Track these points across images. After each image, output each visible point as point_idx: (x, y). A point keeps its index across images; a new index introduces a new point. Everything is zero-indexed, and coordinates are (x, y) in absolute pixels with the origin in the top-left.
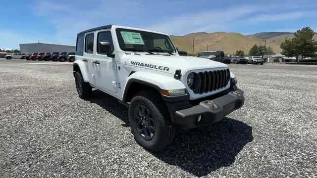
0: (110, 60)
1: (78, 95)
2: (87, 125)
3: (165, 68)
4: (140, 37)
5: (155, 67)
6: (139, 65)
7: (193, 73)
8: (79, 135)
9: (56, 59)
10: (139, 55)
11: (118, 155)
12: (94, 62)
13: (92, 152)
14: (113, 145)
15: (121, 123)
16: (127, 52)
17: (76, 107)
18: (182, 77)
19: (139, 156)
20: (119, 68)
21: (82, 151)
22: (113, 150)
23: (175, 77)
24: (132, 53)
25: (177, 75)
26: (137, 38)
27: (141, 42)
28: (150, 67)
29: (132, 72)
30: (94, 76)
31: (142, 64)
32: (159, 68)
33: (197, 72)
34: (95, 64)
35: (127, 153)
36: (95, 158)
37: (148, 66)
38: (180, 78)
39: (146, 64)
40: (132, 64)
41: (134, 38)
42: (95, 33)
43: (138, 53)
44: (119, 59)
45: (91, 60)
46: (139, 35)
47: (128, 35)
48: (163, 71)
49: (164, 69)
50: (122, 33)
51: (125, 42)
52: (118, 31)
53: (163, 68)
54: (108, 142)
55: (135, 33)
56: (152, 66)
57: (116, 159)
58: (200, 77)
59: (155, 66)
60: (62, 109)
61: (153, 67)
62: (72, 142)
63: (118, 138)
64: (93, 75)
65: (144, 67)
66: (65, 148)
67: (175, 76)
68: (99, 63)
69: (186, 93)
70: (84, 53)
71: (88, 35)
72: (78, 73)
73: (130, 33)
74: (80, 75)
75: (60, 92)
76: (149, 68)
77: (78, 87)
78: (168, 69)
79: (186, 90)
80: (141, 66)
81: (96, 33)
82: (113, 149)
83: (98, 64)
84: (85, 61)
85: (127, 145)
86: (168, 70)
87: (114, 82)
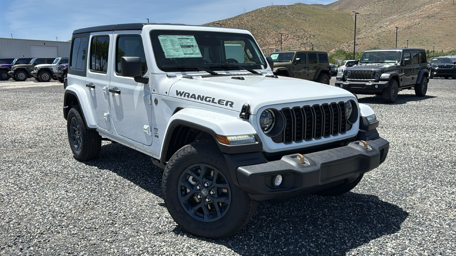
0: (140, 87)
1: (71, 154)
2: (96, 204)
3: (227, 102)
4: (195, 43)
5: (213, 102)
6: (188, 97)
7: (272, 109)
8: (85, 217)
9: (5, 76)
10: (191, 78)
11: (150, 243)
12: (110, 91)
13: (108, 240)
14: (143, 232)
15: (156, 202)
16: (170, 74)
17: (71, 176)
18: (251, 117)
19: (184, 246)
20: (156, 101)
21: (93, 237)
22: (142, 239)
23: (242, 117)
24: (179, 76)
25: (244, 114)
26: (189, 47)
27: (196, 53)
28: (206, 100)
29: (178, 109)
30: (108, 116)
31: (193, 96)
32: (220, 102)
33: (279, 109)
34: (111, 94)
35: (164, 242)
36: (113, 246)
37: (202, 100)
38: (248, 118)
39: (199, 96)
40: (177, 95)
41: (182, 46)
42: (111, 35)
43: (189, 74)
44: (156, 85)
45: (103, 86)
46: (192, 40)
47: (172, 41)
48: (224, 106)
49: (226, 105)
50: (161, 38)
51: (165, 54)
52: (154, 35)
53: (225, 103)
54: (135, 227)
55: (185, 37)
56: (208, 99)
57: (147, 248)
58: (284, 116)
59: (214, 99)
60: (47, 179)
61: (209, 101)
62: (75, 226)
63: (151, 223)
64: (105, 114)
65: (197, 100)
66: (65, 232)
67: (241, 115)
68: (119, 93)
69: (256, 141)
70: (89, 71)
71: (97, 37)
72: (73, 110)
73: (176, 38)
74: (77, 114)
75: (34, 150)
76: (204, 102)
77: (72, 139)
78: (232, 103)
79: (257, 137)
80: (193, 99)
81: (113, 37)
82: (142, 236)
83: (116, 94)
84: (91, 86)
85: (165, 232)
86: (231, 105)
87: (146, 127)
